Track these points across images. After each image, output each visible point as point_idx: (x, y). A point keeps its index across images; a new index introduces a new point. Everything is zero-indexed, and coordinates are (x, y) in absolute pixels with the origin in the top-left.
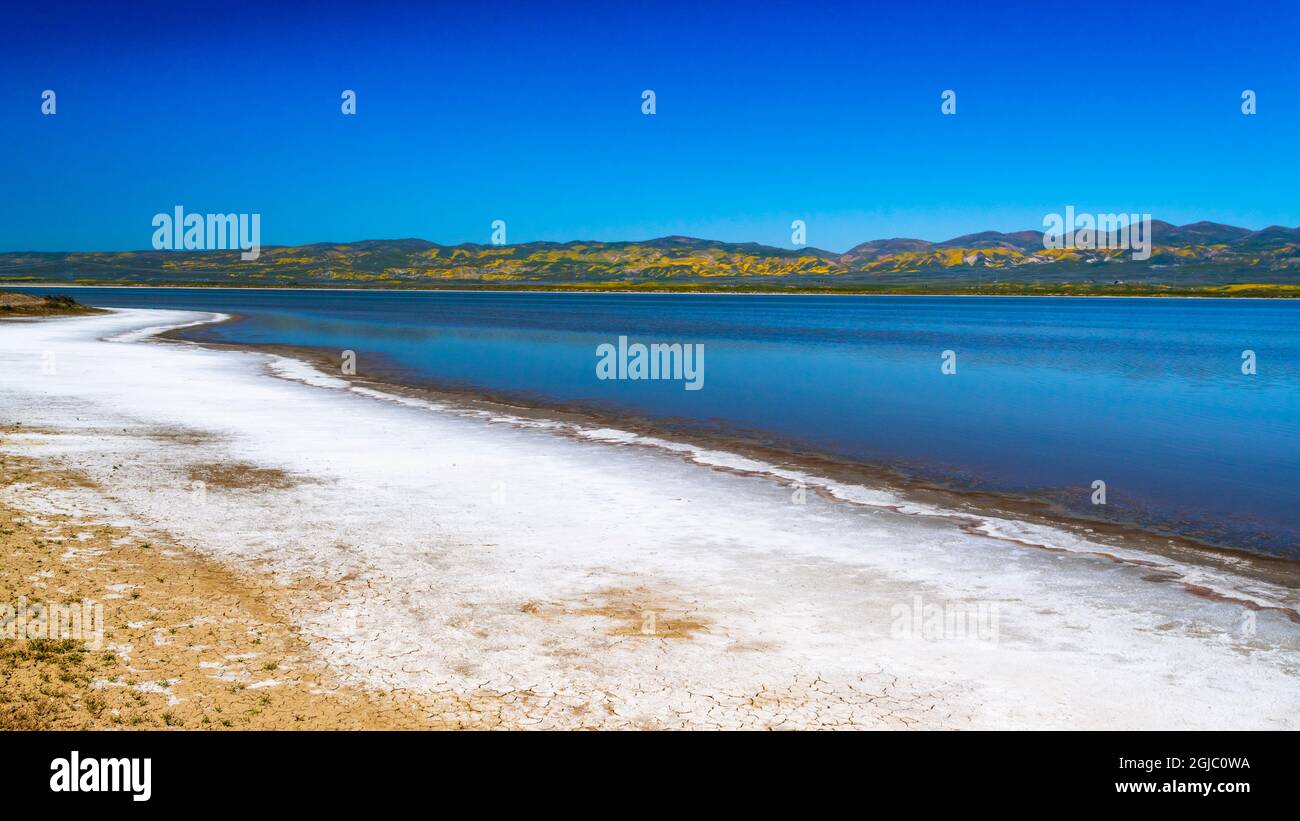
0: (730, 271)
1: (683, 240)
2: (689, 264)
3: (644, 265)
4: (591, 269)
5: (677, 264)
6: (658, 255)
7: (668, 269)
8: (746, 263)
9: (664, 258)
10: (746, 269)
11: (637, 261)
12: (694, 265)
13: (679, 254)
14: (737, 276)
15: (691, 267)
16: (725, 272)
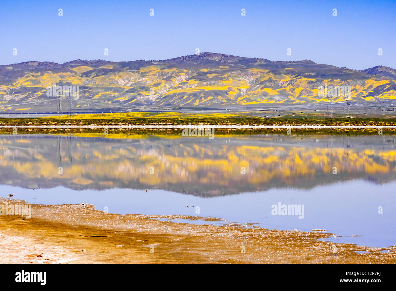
0: (277, 98)
1: (215, 59)
2: (225, 88)
3: (165, 90)
4: (96, 97)
5: (207, 88)
6: (183, 77)
7: (195, 95)
8: (298, 86)
9: (192, 81)
10: (297, 95)
11: (157, 85)
12: (230, 89)
13: (210, 76)
14: (287, 103)
15: (226, 92)
16: (271, 99)
